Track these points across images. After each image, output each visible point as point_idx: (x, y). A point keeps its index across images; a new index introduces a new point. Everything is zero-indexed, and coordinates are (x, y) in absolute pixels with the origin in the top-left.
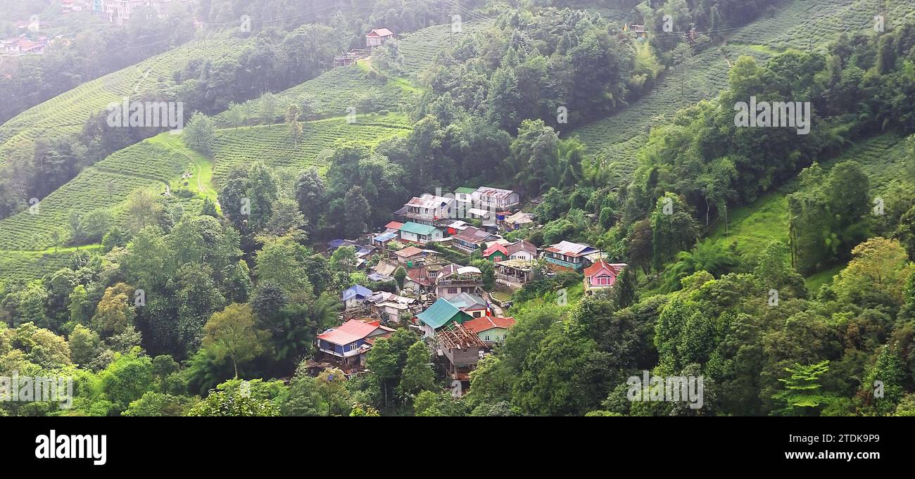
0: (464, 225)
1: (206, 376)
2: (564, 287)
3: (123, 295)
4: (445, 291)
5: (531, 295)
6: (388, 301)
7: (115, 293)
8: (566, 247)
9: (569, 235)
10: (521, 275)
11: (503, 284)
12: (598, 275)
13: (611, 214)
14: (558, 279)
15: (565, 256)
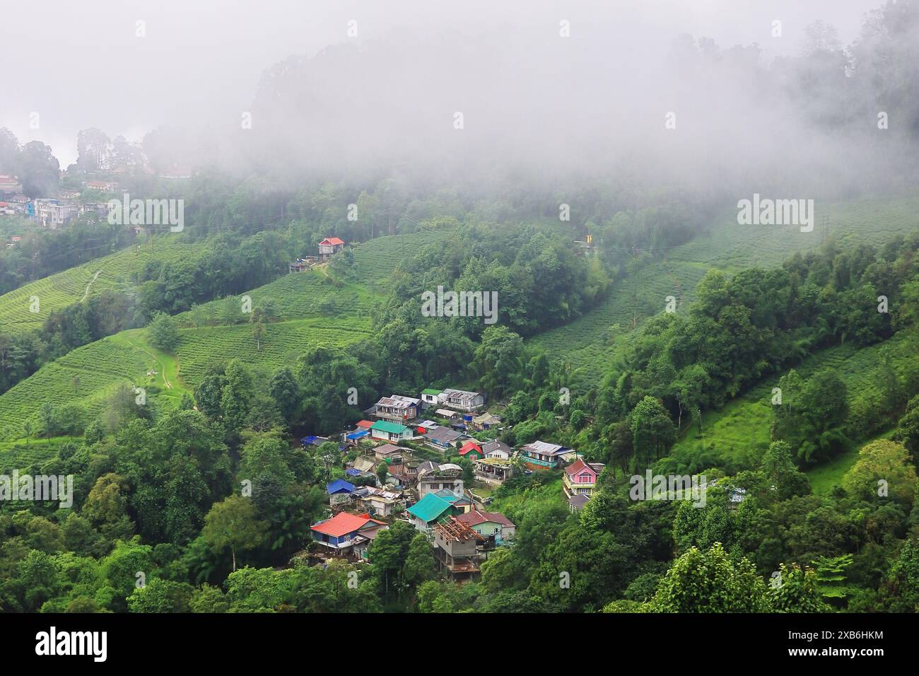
0: (433, 425)
1: (203, 565)
2: (542, 485)
3: (114, 485)
4: (428, 487)
5: (510, 491)
6: (372, 495)
7: (107, 482)
8: (541, 447)
9: (540, 435)
10: (500, 473)
11: (481, 481)
12: (581, 473)
13: (582, 416)
14: (537, 476)
15: (541, 456)
